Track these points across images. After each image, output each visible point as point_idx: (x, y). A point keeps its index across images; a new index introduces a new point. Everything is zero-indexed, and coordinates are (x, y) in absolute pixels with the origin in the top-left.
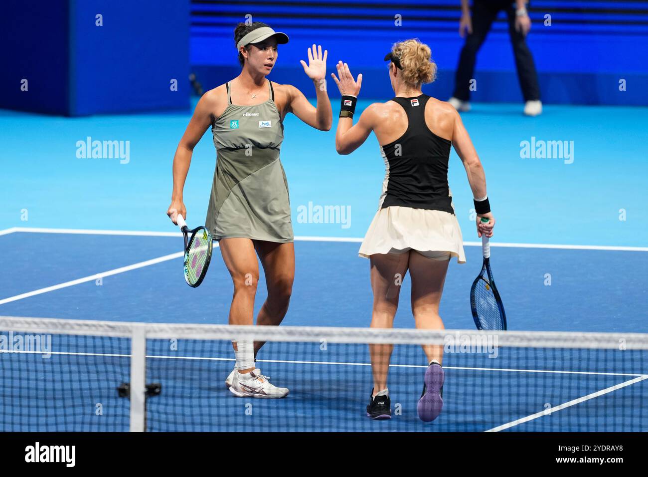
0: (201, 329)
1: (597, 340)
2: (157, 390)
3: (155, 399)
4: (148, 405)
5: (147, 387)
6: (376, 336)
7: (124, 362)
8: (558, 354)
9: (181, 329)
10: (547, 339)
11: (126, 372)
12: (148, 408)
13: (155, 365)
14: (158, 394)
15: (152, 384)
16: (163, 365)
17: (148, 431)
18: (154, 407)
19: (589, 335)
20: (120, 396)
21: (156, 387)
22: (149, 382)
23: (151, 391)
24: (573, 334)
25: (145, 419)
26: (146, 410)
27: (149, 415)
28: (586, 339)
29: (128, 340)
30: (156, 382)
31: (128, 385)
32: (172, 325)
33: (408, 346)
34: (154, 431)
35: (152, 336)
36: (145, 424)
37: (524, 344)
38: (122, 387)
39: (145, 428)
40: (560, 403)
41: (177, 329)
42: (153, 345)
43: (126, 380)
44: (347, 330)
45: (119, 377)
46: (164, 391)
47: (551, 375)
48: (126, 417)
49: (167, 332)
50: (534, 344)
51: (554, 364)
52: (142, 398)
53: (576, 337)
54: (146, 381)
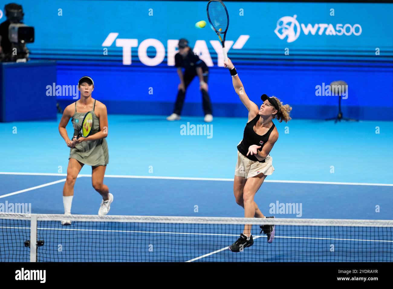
0: (62, 216)
1: (237, 221)
2: (42, 243)
3: (41, 247)
4: (38, 250)
5: (37, 242)
6: (140, 219)
7: (28, 231)
8: (220, 227)
9: (53, 216)
10: (215, 220)
11: (28, 235)
12: (38, 252)
13: (41, 232)
14: (43, 245)
15: (40, 241)
16: (45, 232)
17: (38, 261)
18: (41, 251)
19: (233, 218)
20: (25, 246)
21: (42, 242)
22: (38, 240)
23: (40, 244)
24: (226, 218)
25: (37, 256)
26: (37, 252)
27: (38, 255)
28: (232, 220)
29: (29, 221)
30: (41, 240)
31: (29, 241)
32: (49, 215)
33: (154, 223)
34: (40, 262)
35: (40, 219)
36: (37, 258)
37: (205, 222)
38: (26, 242)
39: (36, 260)
40: (221, 248)
41: (51, 216)
42: (40, 223)
43: (28, 239)
44: (127, 216)
45: (25, 238)
46: (45, 244)
47: (217, 236)
48: (28, 255)
49: (47, 218)
50: (209, 222)
51: (218, 231)
52: (35, 247)
53: (228, 219)
54: (37, 239)
